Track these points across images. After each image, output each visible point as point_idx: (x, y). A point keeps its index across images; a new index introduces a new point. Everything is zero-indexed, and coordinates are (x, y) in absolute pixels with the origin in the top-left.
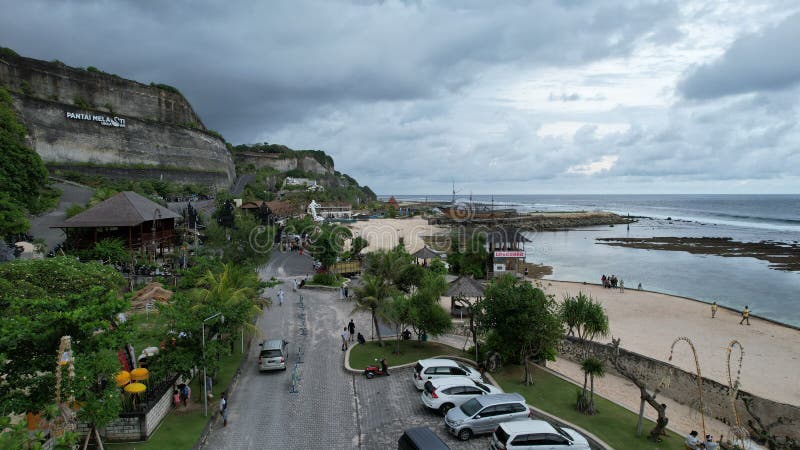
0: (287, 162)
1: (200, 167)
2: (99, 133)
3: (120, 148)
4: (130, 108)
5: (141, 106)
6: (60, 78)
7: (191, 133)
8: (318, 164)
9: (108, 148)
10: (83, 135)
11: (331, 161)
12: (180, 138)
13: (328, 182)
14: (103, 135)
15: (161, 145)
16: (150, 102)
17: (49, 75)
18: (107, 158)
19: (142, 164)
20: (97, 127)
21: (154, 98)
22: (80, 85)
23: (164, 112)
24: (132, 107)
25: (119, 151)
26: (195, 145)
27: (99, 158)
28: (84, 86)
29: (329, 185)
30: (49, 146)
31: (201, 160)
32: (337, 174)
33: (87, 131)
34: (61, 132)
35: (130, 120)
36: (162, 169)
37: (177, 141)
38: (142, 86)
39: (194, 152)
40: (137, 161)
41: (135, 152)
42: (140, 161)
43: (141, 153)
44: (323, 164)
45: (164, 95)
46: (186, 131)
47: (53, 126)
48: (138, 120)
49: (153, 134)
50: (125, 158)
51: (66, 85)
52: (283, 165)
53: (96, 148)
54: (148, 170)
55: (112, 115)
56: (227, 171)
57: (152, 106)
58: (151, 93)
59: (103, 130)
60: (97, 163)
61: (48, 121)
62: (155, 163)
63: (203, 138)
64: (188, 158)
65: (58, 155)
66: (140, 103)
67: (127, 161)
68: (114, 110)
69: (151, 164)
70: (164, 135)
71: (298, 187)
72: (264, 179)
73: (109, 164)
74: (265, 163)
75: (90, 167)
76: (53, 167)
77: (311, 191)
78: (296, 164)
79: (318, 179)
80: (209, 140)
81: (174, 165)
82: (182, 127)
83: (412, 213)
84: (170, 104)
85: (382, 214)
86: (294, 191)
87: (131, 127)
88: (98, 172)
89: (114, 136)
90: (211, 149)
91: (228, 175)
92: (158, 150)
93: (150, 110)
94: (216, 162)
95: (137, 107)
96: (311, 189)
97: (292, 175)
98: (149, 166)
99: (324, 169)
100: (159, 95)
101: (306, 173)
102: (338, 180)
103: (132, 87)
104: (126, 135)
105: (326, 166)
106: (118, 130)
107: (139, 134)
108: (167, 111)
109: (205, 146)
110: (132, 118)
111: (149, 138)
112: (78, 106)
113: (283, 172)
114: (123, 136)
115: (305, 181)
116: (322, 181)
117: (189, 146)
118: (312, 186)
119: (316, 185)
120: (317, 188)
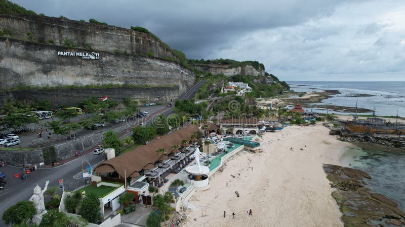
0: (233, 70)
1: (155, 84)
2: (81, 64)
3: (95, 74)
4: (110, 46)
5: (118, 43)
7: (149, 60)
8: (255, 70)
9: (86, 75)
10: (69, 67)
11: (262, 66)
12: (139, 65)
14: (84, 65)
15: (126, 70)
16: (124, 40)
17: (56, 26)
18: (87, 81)
19: (111, 85)
20: (79, 60)
21: (127, 37)
23: (134, 46)
24: (111, 44)
25: (95, 76)
26: (152, 69)
27: (82, 83)
28: (79, 32)
29: (260, 82)
30: (45, 76)
31: (156, 79)
32: (266, 74)
33: (72, 64)
34: (53, 65)
35: (103, 53)
36: (126, 88)
37: (138, 67)
38: (119, 29)
39: (151, 74)
40: (107, 82)
41: (105, 76)
42: (110, 82)
43: (111, 77)
44: (257, 69)
45: (134, 34)
46: (145, 59)
47: (48, 62)
48: (110, 54)
49: (120, 62)
50: (99, 81)
52: (231, 72)
53: (78, 75)
54: (114, 89)
55: (90, 51)
56: (180, 84)
57: (125, 44)
58: (125, 34)
59: (84, 63)
60: (79, 86)
61: (45, 59)
62: (121, 83)
63: (159, 63)
64: (146, 78)
65: (52, 81)
66: (117, 41)
67: (101, 83)
68: (92, 47)
69: (118, 85)
70: (128, 63)
71: (230, 93)
72: (211, 85)
73: (87, 86)
74: (219, 71)
75: (73, 89)
76: (46, 91)
77: (241, 94)
78: (240, 71)
79: (252, 80)
80: (163, 64)
81: (135, 84)
82: (142, 57)
83: (315, 119)
84: (139, 40)
85: (289, 120)
86: (226, 97)
87: (104, 59)
88: (78, 92)
89: (92, 65)
90: (165, 70)
91: (181, 87)
92: (124, 74)
93: (124, 45)
94: (169, 79)
95: (115, 44)
96: (242, 91)
97: (235, 79)
98: (115, 85)
99: (258, 72)
100: (131, 35)
101: (244, 77)
102: (266, 79)
103: (111, 30)
104: (100, 64)
105: (259, 70)
106: (94, 61)
107: (110, 63)
108: (137, 45)
109: (160, 69)
110: (105, 52)
111: (117, 66)
112: (66, 46)
113: (228, 78)
114: (98, 65)
115: (240, 84)
116: (255, 81)
117: (147, 70)
118: (243, 89)
119: (248, 87)
120: (247, 89)
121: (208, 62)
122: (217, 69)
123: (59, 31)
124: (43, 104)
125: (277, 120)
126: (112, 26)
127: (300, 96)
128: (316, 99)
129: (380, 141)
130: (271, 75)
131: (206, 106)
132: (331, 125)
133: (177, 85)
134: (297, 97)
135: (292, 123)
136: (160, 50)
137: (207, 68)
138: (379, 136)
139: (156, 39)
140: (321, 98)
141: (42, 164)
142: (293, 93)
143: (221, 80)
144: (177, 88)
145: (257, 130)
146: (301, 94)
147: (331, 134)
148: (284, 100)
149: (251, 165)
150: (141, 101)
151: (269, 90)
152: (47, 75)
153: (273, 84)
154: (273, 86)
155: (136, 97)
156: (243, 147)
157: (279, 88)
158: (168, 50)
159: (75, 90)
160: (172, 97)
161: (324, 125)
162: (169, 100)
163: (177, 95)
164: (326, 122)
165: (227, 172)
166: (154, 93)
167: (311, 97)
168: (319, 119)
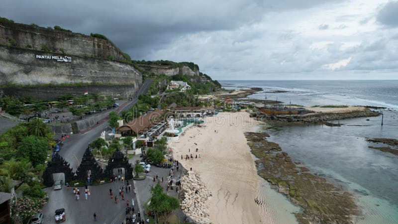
0: (173, 70)
1: (116, 83)
2: (56, 66)
3: (68, 74)
4: (76, 50)
5: (83, 48)
6: (35, 34)
7: (111, 63)
8: (191, 70)
9: (61, 75)
10: (46, 68)
11: (197, 67)
13: (195, 80)
14: (58, 67)
15: (93, 71)
16: (88, 45)
17: (29, 33)
18: (61, 80)
19: (82, 83)
20: (55, 63)
21: (91, 43)
22: (47, 38)
23: (96, 51)
24: (77, 48)
25: (68, 76)
26: (113, 70)
27: (57, 81)
28: (49, 38)
29: (196, 82)
30: (26, 76)
31: (117, 78)
32: (201, 74)
33: (49, 66)
34: (33, 67)
35: (74, 57)
36: (93, 86)
37: (102, 68)
38: (84, 36)
39: (113, 74)
40: (78, 81)
41: (77, 76)
42: (81, 81)
43: (81, 76)
44: (193, 69)
46: (108, 62)
47: (28, 64)
48: (78, 57)
49: (88, 65)
50: (71, 80)
51: (39, 38)
52: (171, 72)
53: (55, 75)
54: (85, 86)
55: (63, 55)
56: (134, 82)
57: (89, 48)
58: (89, 40)
59: (58, 64)
60: (55, 84)
61: (25, 61)
62: (89, 82)
63: (118, 65)
64: (109, 78)
65: (32, 80)
66: (82, 46)
67: (73, 81)
68: (65, 52)
69: (87, 83)
70: (94, 65)
71: (175, 90)
72: (157, 84)
73: (62, 84)
74: (161, 71)
75: (51, 87)
76: (27, 88)
77: (183, 90)
78: (178, 71)
79: (190, 79)
80: (122, 66)
81: (100, 82)
82: (106, 60)
83: (240, 108)
84: (100, 45)
85: (222, 109)
86: (172, 93)
87: (75, 61)
88: (55, 89)
89: (65, 67)
90: (123, 71)
91: (135, 84)
92: (91, 74)
93: (88, 50)
94: (126, 79)
95: (80, 49)
96: (183, 89)
97: (175, 78)
98: (85, 84)
99: (193, 72)
100: (94, 41)
101: (183, 77)
102: (201, 78)
103: (77, 37)
104: (72, 66)
105: (195, 70)
106: (67, 64)
107: (80, 65)
108: (99, 50)
109: (120, 70)
110: (76, 56)
111: (86, 67)
112: (43, 51)
113: (169, 77)
114: (70, 67)
115: (181, 82)
116: (192, 80)
117: (110, 71)
118: (184, 86)
119: (187, 85)
120: (187, 87)
121: (150, 63)
122: (159, 70)
123: (32, 37)
124: (29, 99)
125: (213, 108)
126: (78, 34)
127: (230, 93)
128: (243, 95)
129: (280, 119)
130: (205, 75)
131: (159, 99)
132: (251, 111)
133: (132, 83)
134: (228, 94)
135: (224, 111)
136: (115, 53)
137: (150, 69)
138: (280, 116)
139: (112, 45)
140: (247, 94)
141: (72, 133)
142: (224, 90)
143: (164, 79)
144: (132, 86)
145: (200, 114)
146: (231, 91)
147: (251, 117)
148: (217, 96)
149: (200, 133)
150: (107, 97)
151: (204, 88)
152: (28, 75)
153: (207, 83)
154: (207, 85)
155: (102, 93)
156: (193, 124)
157: (212, 86)
158: (120, 53)
159: (52, 87)
160: (130, 93)
161: (246, 111)
162: (128, 96)
163: (133, 92)
164: (248, 109)
165: (187, 136)
166: (116, 90)
167: (239, 94)
168: (243, 108)
